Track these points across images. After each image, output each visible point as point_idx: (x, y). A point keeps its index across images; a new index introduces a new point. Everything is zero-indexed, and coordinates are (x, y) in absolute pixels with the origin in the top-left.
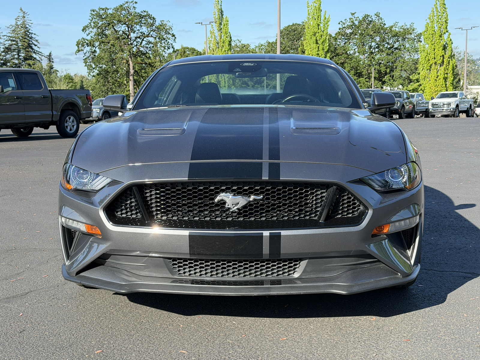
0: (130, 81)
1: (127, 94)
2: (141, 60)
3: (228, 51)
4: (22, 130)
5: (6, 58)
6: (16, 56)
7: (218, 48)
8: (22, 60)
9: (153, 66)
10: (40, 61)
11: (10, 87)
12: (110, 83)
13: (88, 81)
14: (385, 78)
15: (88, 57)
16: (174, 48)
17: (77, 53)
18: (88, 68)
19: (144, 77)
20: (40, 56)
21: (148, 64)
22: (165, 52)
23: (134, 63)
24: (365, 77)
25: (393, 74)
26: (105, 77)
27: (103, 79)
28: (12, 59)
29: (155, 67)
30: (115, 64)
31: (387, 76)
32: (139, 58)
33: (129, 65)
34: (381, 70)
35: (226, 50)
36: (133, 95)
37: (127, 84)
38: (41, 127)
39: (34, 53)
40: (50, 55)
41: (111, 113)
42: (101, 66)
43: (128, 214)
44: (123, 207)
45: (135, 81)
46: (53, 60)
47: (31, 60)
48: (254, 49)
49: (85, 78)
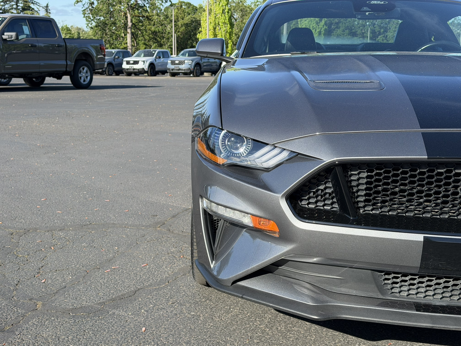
0: (128, 34)
1: (125, 47)
2: (139, 13)
3: (225, 6)
4: (34, 79)
5: (5, 8)
6: (15, 6)
7: (216, 3)
8: (21, 11)
9: (150, 19)
10: (38, 11)
11: (24, 34)
12: (108, 35)
13: (85, 33)
14: (379, 38)
15: (87, 8)
16: (171, 2)
17: (75, 4)
18: (86, 19)
19: (142, 30)
20: (38, 7)
21: (146, 17)
22: (162, 5)
23: (132, 16)
24: (359, 36)
25: (387, 34)
26: (103, 29)
27: (101, 31)
28: (10, 9)
29: (152, 20)
30: (113, 16)
31: (381, 36)
32: (136, 10)
33: (127, 18)
34: (375, 30)
35: (224, 4)
36: (131, 48)
37: (125, 37)
38: (53, 77)
39: (33, 3)
40: (47, 6)
41: (114, 65)
42: (98, 18)
43: (318, 204)
44: (312, 194)
45: (132, 34)
46: (50, 11)
47: (29, 10)
48: (250, 5)
49: (82, 30)
